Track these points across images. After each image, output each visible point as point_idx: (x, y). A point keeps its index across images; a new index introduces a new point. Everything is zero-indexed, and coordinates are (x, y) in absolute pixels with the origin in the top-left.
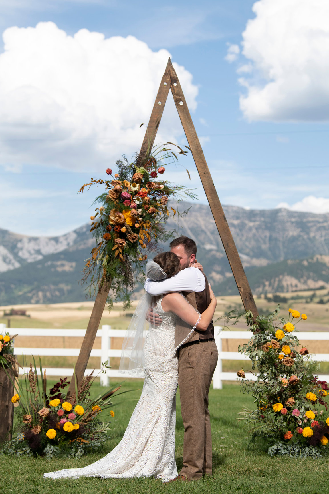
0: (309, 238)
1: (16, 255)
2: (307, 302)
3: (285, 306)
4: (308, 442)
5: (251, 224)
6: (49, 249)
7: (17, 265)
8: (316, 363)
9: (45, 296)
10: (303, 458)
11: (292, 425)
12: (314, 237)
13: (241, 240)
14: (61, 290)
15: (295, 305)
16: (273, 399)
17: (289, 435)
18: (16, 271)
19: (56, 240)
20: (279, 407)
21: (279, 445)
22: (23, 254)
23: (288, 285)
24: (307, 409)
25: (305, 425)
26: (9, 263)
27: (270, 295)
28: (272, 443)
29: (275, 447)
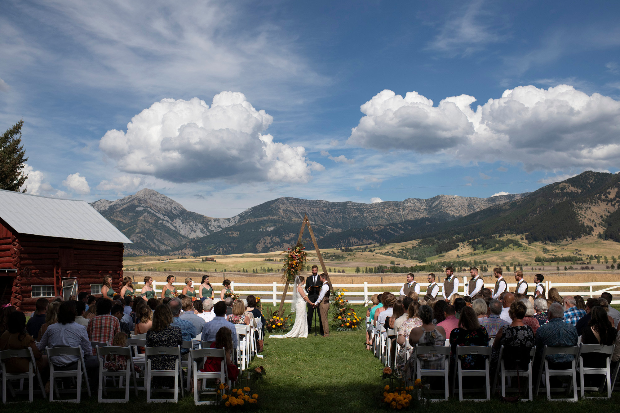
0: (363, 217)
1: (207, 229)
2: (363, 251)
3: (352, 253)
4: (348, 327)
5: (333, 210)
6: (225, 225)
7: (208, 234)
8: (350, 304)
9: (223, 250)
10: (347, 331)
11: (343, 322)
12: (366, 216)
13: (328, 218)
14: (231, 247)
15: (356, 253)
16: (338, 315)
17: (343, 325)
18: (208, 236)
19: (229, 220)
20: (340, 317)
21: (340, 328)
22: (212, 228)
23: (353, 242)
24: (348, 318)
25: (347, 322)
26: (204, 233)
27: (343, 248)
28: (338, 328)
29: (339, 329)
